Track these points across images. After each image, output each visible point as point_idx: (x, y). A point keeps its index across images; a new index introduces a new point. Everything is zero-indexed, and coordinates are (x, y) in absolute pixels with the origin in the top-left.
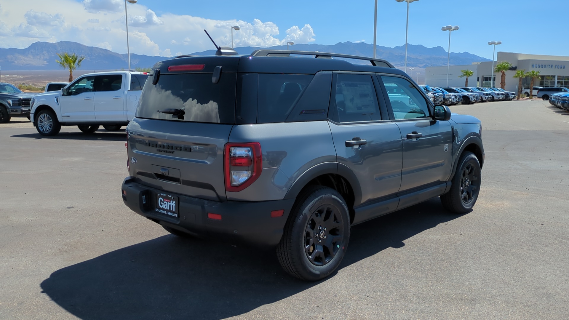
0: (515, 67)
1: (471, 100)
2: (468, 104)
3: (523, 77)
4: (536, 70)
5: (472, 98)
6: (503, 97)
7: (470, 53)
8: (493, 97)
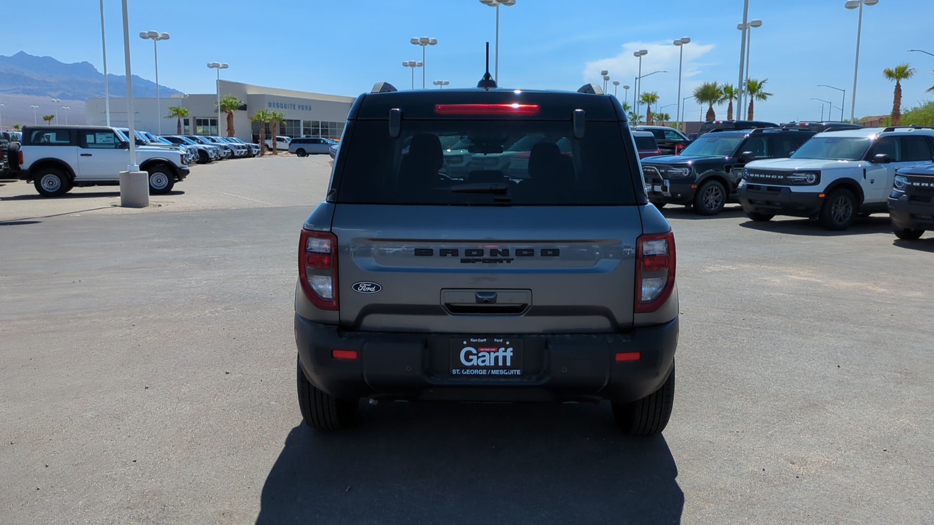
0: (244, 105)
1: (210, 157)
2: (204, 163)
3: (266, 121)
4: (279, 112)
5: (211, 153)
6: (245, 152)
7: (142, 78)
8: (232, 152)
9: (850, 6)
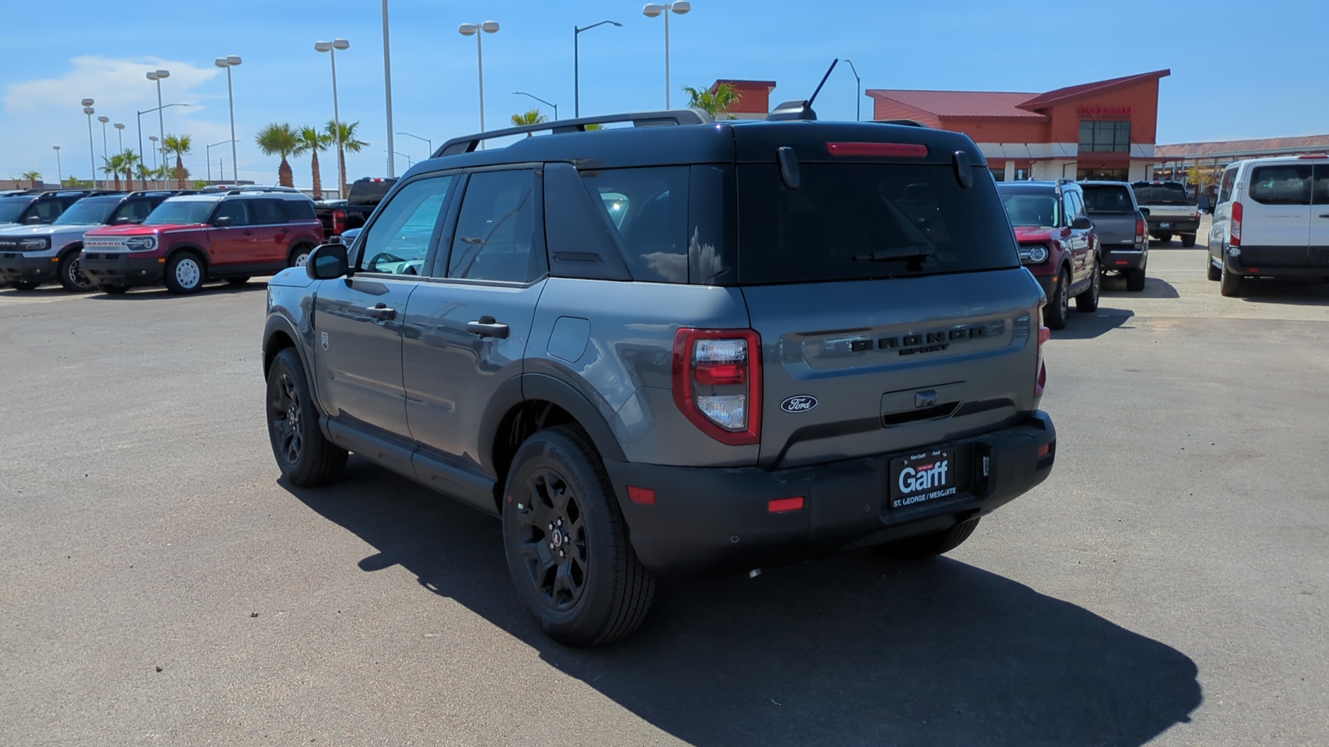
9: (465, 31)
